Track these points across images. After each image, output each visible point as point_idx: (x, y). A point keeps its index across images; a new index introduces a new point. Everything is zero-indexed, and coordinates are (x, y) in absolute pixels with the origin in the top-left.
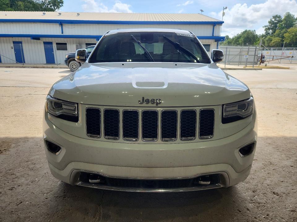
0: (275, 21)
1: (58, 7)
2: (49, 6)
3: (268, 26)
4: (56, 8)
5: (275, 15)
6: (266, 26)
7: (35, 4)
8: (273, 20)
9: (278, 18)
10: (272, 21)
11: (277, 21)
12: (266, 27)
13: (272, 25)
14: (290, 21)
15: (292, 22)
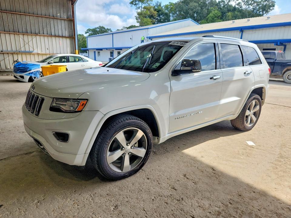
1: (267, 12)
2: (258, 12)
4: (264, 13)
7: (244, 13)
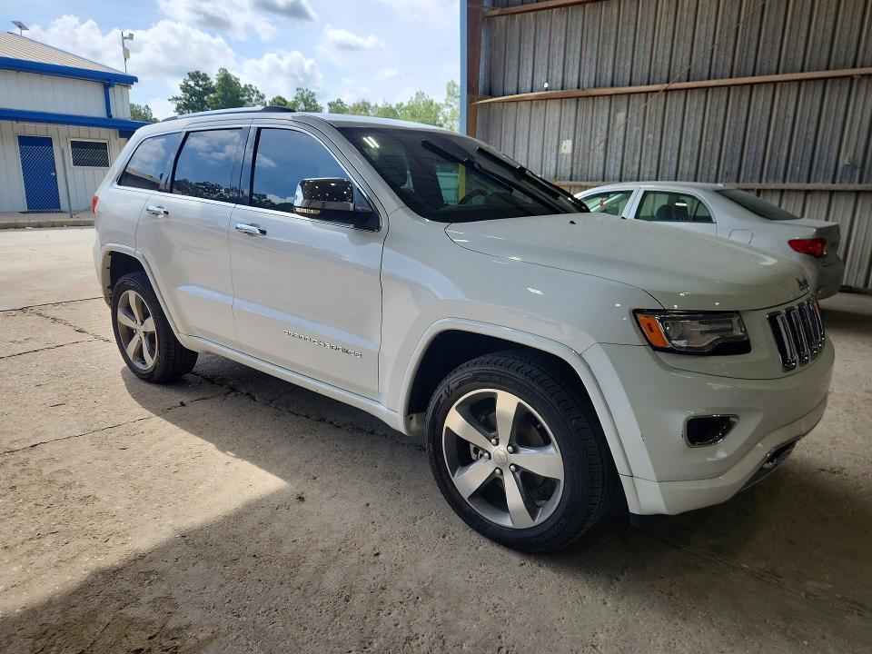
0: (197, 88)
3: (181, 99)
5: (192, 70)
6: (177, 99)
8: (192, 83)
9: (202, 80)
10: (190, 85)
11: (201, 89)
12: (179, 102)
13: (191, 97)
14: (232, 93)
15: (238, 97)
